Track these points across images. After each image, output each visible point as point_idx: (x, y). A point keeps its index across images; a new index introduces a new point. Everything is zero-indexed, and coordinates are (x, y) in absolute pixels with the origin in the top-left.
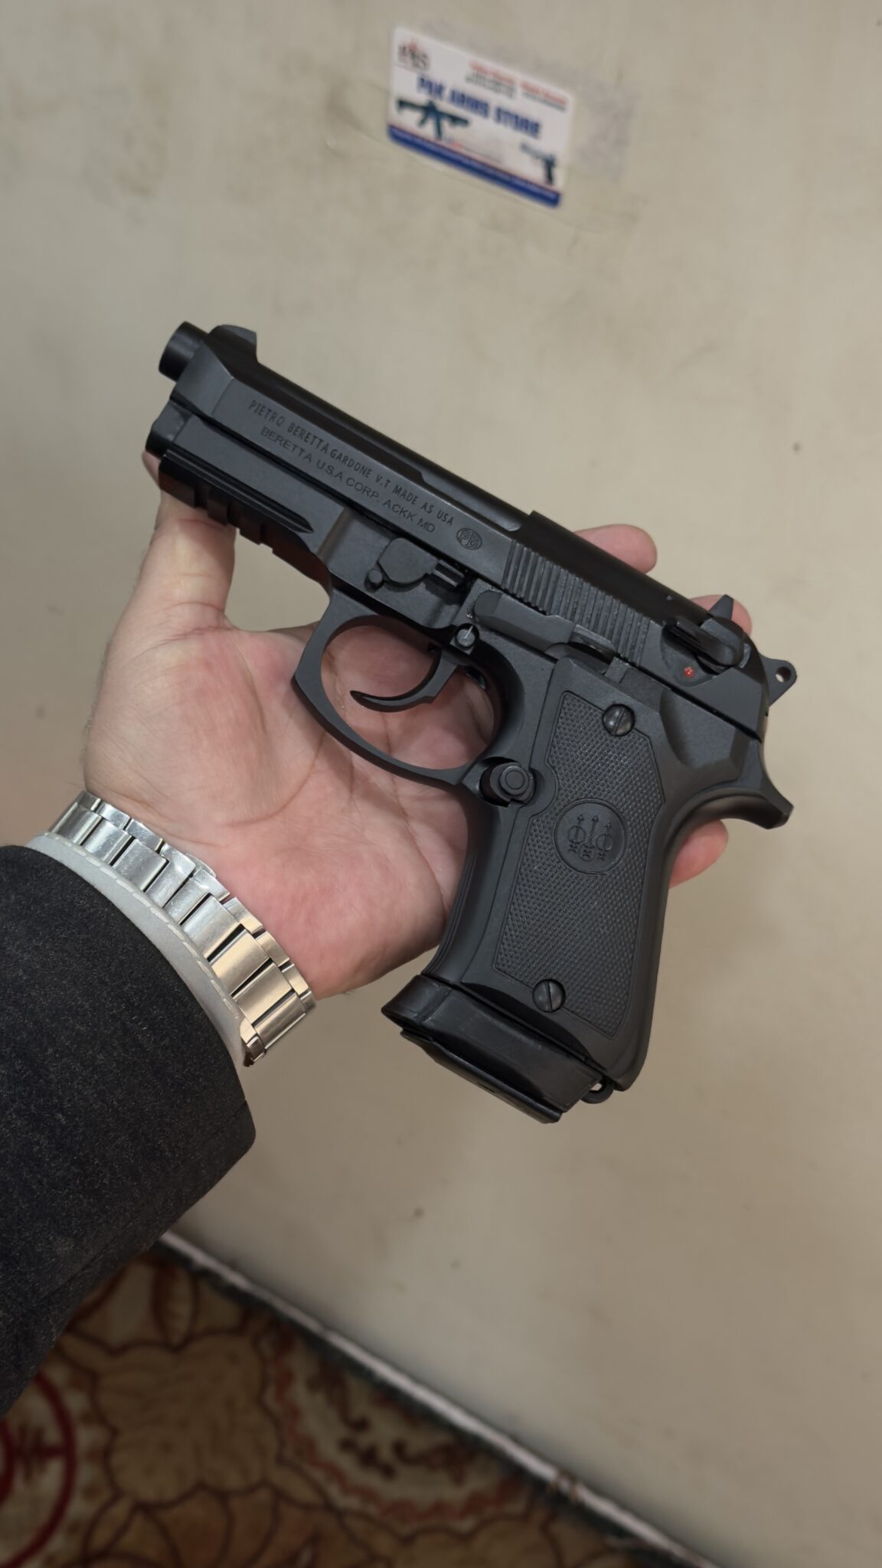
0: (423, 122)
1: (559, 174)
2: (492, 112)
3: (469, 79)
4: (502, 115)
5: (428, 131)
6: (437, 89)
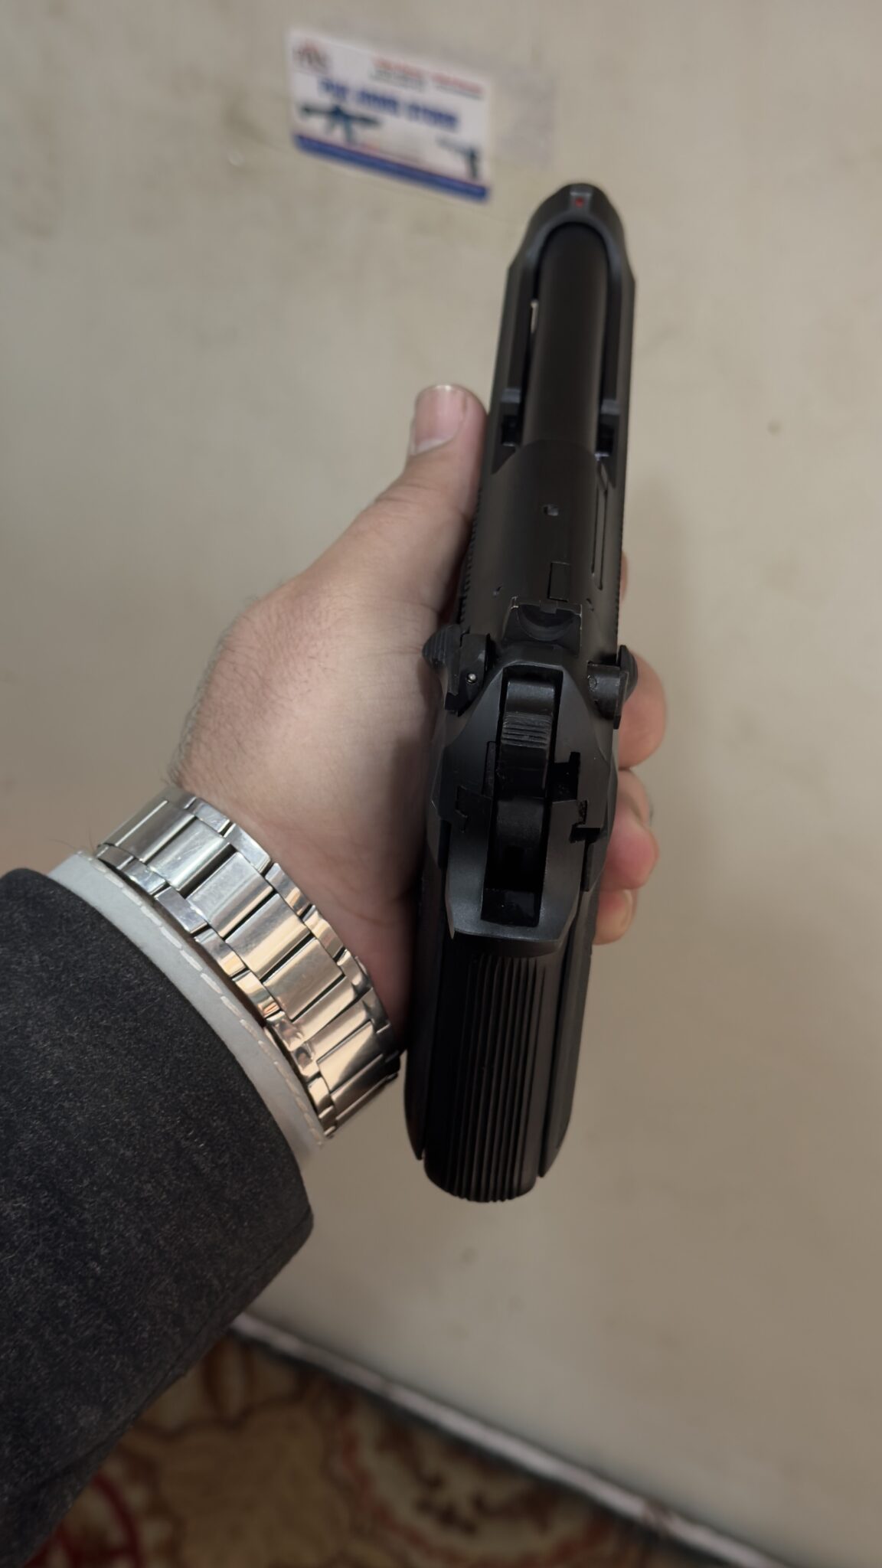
0: (330, 127)
1: (483, 166)
2: (403, 109)
3: (375, 77)
4: (417, 110)
5: (337, 135)
6: (341, 91)
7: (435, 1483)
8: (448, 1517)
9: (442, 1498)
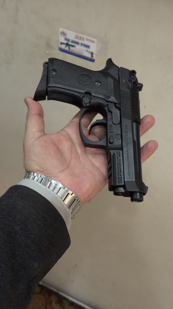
0: (66, 47)
1: (94, 56)
2: (80, 44)
3: (75, 38)
4: (82, 45)
5: (67, 48)
6: (68, 40)
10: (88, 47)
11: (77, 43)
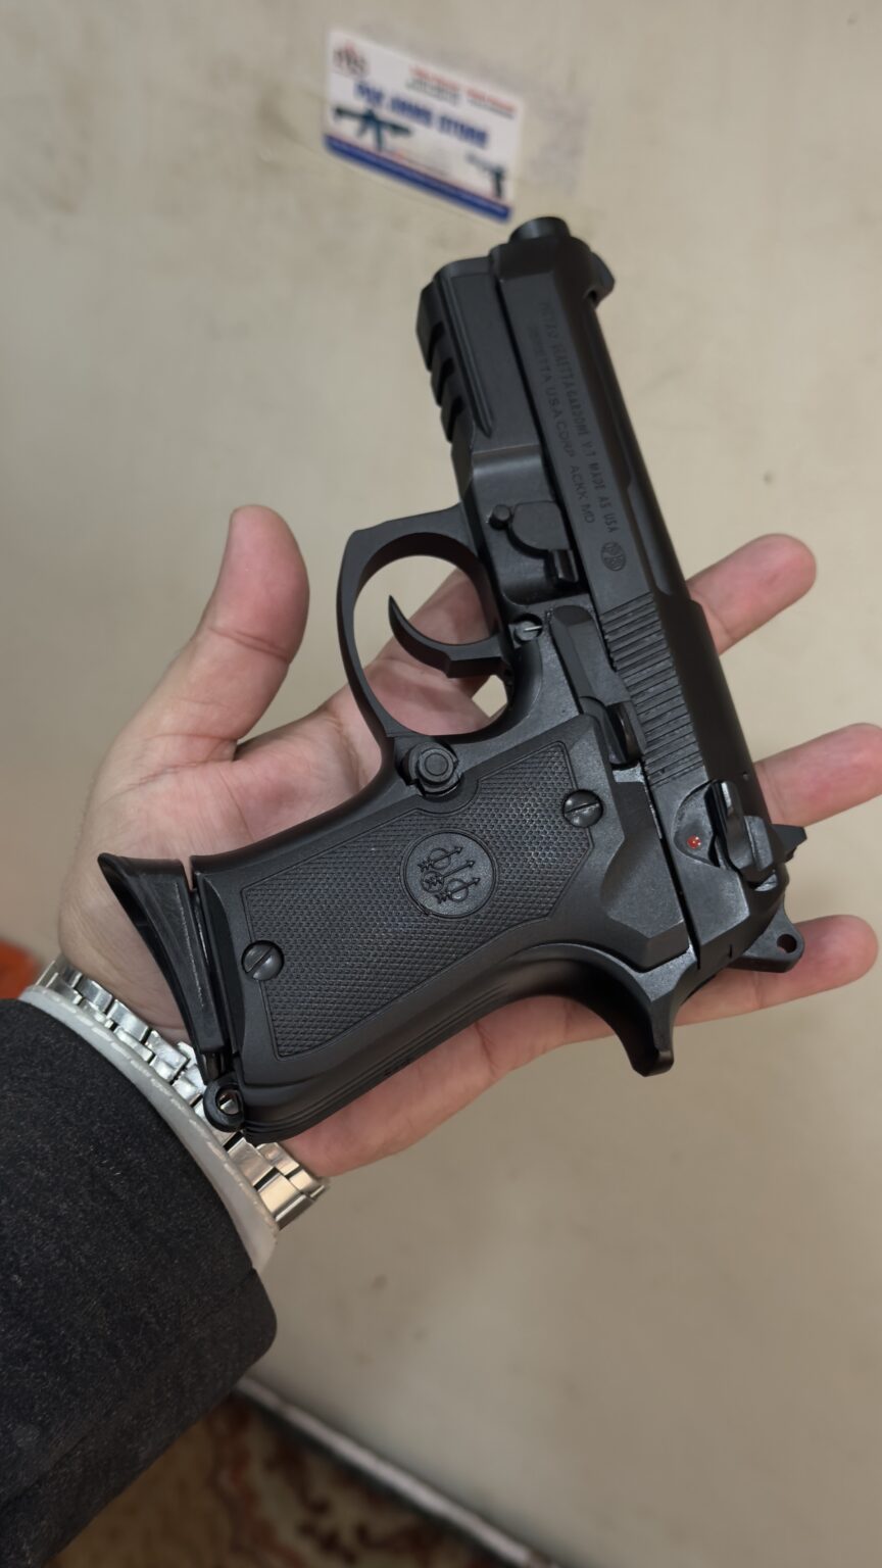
0: (362, 131)
1: (509, 186)
2: (435, 121)
3: (413, 85)
4: (447, 123)
5: (368, 141)
6: (375, 96)
7: (321, 1508)
8: (329, 1543)
9: (325, 1524)
10: (477, 136)
11: (422, 114)
